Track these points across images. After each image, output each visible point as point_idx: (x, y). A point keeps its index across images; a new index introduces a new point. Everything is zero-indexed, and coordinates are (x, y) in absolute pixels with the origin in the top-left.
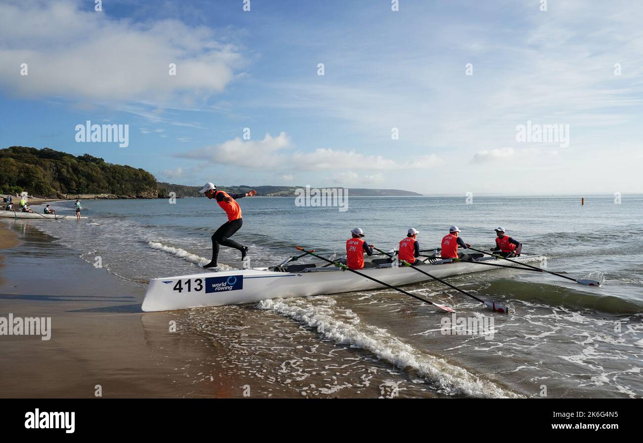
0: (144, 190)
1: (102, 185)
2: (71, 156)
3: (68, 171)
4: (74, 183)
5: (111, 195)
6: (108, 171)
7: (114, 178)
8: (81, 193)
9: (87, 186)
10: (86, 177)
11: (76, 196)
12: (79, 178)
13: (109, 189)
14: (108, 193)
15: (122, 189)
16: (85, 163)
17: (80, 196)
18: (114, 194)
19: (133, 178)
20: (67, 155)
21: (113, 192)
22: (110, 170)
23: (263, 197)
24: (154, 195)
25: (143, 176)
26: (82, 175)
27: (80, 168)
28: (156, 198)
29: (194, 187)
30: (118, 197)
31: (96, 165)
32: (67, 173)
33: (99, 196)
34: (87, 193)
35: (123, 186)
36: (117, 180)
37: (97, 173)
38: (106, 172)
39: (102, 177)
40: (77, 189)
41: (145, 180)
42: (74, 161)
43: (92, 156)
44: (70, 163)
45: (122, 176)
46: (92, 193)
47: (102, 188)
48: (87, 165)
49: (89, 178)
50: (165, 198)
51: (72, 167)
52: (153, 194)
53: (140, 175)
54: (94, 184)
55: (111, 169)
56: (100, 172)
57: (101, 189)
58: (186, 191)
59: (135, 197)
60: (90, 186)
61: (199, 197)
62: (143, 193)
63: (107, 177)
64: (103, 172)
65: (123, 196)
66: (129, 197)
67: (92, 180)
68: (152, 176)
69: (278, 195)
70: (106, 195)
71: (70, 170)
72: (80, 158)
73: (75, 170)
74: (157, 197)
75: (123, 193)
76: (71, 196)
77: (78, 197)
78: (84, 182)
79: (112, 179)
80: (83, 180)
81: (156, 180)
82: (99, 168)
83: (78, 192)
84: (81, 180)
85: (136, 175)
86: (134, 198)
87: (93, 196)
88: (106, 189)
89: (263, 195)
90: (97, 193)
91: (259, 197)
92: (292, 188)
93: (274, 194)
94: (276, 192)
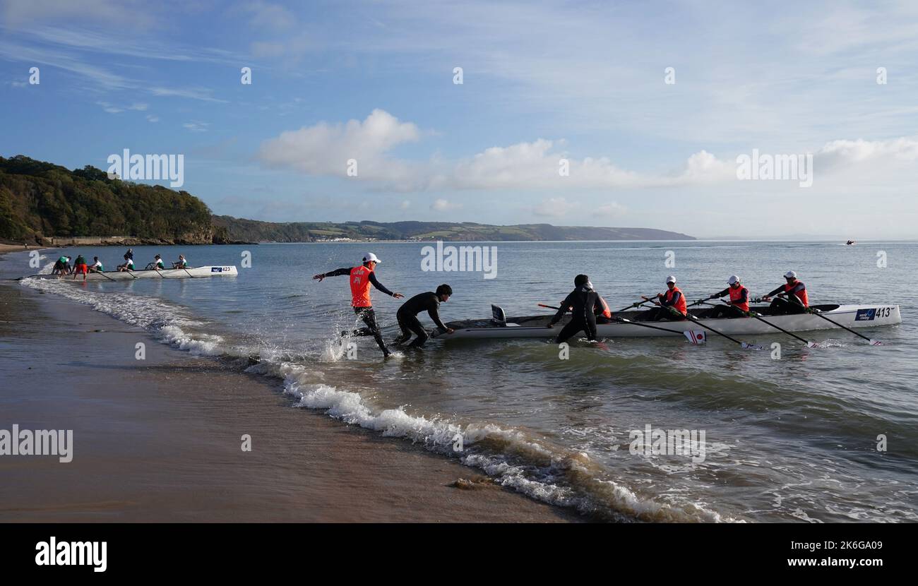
0: (188, 229)
1: (115, 220)
2: (63, 170)
3: (56, 197)
4: (66, 218)
5: (130, 238)
6: (127, 195)
7: (136, 208)
8: (78, 236)
9: (89, 223)
10: (87, 206)
11: (68, 241)
12: (75, 209)
13: (126, 228)
14: (123, 235)
15: (150, 227)
16: (87, 182)
17: (76, 240)
18: (136, 236)
19: (170, 208)
20: (56, 167)
21: (133, 234)
22: (129, 193)
23: (403, 242)
24: (206, 238)
25: (186, 204)
26: (81, 203)
27: (78, 191)
28: (209, 244)
29: (278, 224)
30: (142, 241)
31: (105, 185)
32: (55, 200)
33: (109, 240)
34: (88, 236)
35: (152, 223)
36: (142, 212)
37: (107, 199)
38: (122, 197)
39: (116, 206)
40: (71, 228)
41: (191, 211)
42: (68, 179)
43: (100, 169)
44: (60, 183)
45: (151, 204)
46: (98, 235)
47: (115, 227)
48: (89, 184)
49: (94, 208)
50: (225, 243)
51: (62, 189)
52: (203, 236)
53: (182, 203)
54: (101, 218)
55: (132, 192)
56: (112, 198)
57: (112, 229)
58: (263, 230)
59: (171, 241)
60: (93, 223)
61: (287, 242)
62: (186, 235)
63: (124, 207)
64: (117, 197)
65: (151, 240)
66: (162, 241)
67: (98, 212)
68: (202, 203)
70: (121, 239)
71: (61, 193)
72: (78, 172)
73: (69, 194)
74: (211, 241)
75: (152, 236)
76: (60, 241)
77: (71, 243)
78: (83, 215)
79: (132, 210)
80: (82, 213)
81: (209, 211)
82: (110, 191)
83: (73, 234)
84: (78, 212)
85: (176, 202)
86: (170, 244)
87: (99, 240)
88: (122, 228)
89: (402, 239)
90: (106, 235)
91: (395, 242)
92: (457, 225)
93: (423, 236)
94: (427, 233)
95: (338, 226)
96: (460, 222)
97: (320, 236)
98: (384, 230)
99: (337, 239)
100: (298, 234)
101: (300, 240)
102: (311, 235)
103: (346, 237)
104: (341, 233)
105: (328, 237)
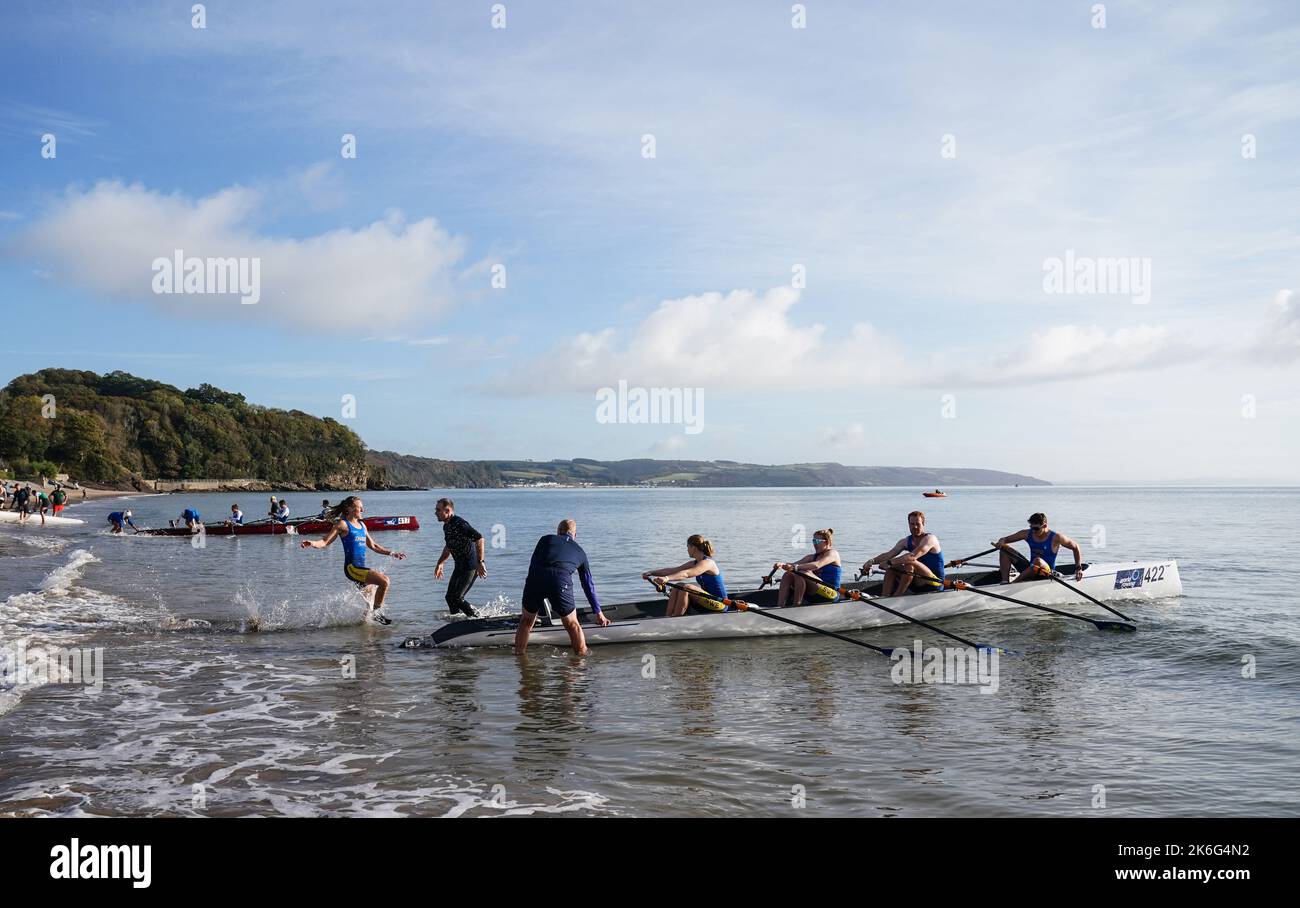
0: (333, 468)
1: (237, 457)
2: (172, 390)
3: (162, 426)
4: (173, 455)
5: (256, 481)
6: (253, 423)
7: (265, 441)
8: (188, 478)
9: (203, 461)
10: (202, 438)
11: (176, 485)
12: (186, 442)
13: (252, 467)
14: (249, 476)
15: (283, 467)
16: (201, 405)
17: (186, 483)
18: (264, 479)
19: (310, 441)
20: (163, 387)
21: (261, 475)
22: (256, 421)
24: (357, 481)
25: (333, 436)
26: (193, 434)
27: (190, 418)
28: (362, 490)
29: (459, 463)
30: (273, 486)
31: (224, 409)
32: (160, 430)
33: (229, 484)
34: (201, 478)
35: (286, 461)
36: (272, 446)
37: (228, 428)
38: (247, 426)
39: (239, 438)
40: (180, 468)
41: (338, 444)
42: (178, 401)
43: (219, 388)
44: (167, 407)
45: (285, 435)
46: (214, 476)
47: (238, 466)
48: (204, 409)
49: (209, 440)
50: (383, 489)
51: (170, 416)
52: (354, 479)
53: (327, 434)
54: (219, 455)
55: (260, 419)
56: (234, 426)
57: (233, 468)
58: (438, 471)
59: (311, 486)
60: (209, 461)
61: (471, 487)
62: (331, 478)
63: (249, 439)
64: (241, 425)
65: (284, 484)
66: (299, 485)
67: (215, 447)
68: (354, 434)
69: (669, 484)
70: (245, 483)
71: (167, 421)
72: (191, 393)
73: (179, 422)
74: (365, 486)
75: (285, 478)
76: (166, 485)
77: (180, 488)
78: (197, 451)
79: (259, 441)
80: (195, 447)
81: (363, 445)
82: (231, 418)
83: (183, 475)
84: (190, 446)
85: (318, 433)
86: (310, 490)
87: (215, 484)
88: (246, 468)
89: (630, 483)
90: (225, 477)
92: (706, 464)
93: (660, 479)
94: (665, 475)
95: (541, 466)
96: (711, 460)
97: (515, 480)
98: (605, 471)
99: (540, 484)
100: (485, 476)
101: (488, 486)
102: (503, 478)
103: (553, 481)
104: (545, 476)
105: (527, 481)
